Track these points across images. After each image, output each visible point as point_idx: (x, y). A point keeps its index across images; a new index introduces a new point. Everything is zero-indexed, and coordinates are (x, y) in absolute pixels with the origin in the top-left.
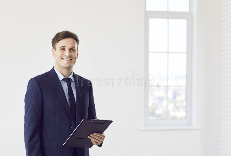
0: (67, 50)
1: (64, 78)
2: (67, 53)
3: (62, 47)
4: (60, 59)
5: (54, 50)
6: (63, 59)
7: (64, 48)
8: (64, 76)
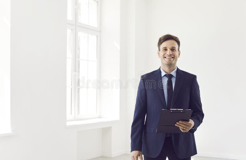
0: (169, 50)
1: (166, 74)
2: (169, 52)
3: (164, 48)
4: (163, 58)
5: (159, 51)
6: (165, 57)
7: (166, 49)
8: (166, 72)
